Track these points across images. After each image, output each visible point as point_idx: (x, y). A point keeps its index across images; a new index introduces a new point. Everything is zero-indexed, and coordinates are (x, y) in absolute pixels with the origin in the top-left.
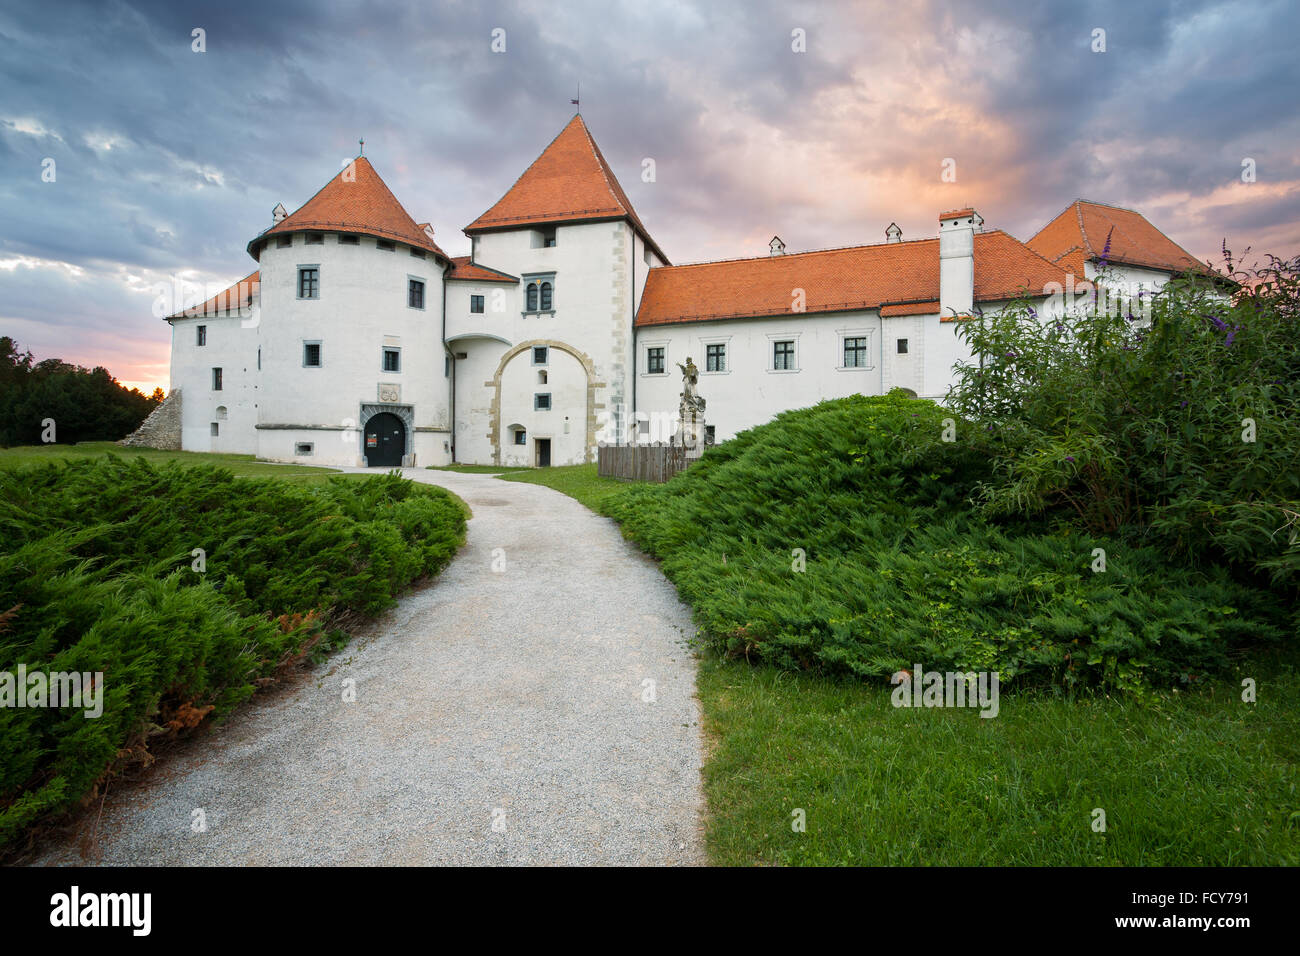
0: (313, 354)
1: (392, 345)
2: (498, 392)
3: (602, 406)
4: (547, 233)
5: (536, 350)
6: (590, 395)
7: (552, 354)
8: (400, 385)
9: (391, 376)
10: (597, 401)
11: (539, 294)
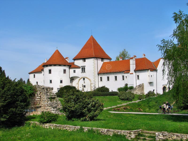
0: (51, 81)
1: (61, 80)
2: (78, 85)
3: (92, 87)
4: (84, 59)
5: (83, 78)
6: (91, 85)
7: (85, 79)
8: (63, 85)
9: (61, 84)
10: (92, 86)
11: (83, 69)
